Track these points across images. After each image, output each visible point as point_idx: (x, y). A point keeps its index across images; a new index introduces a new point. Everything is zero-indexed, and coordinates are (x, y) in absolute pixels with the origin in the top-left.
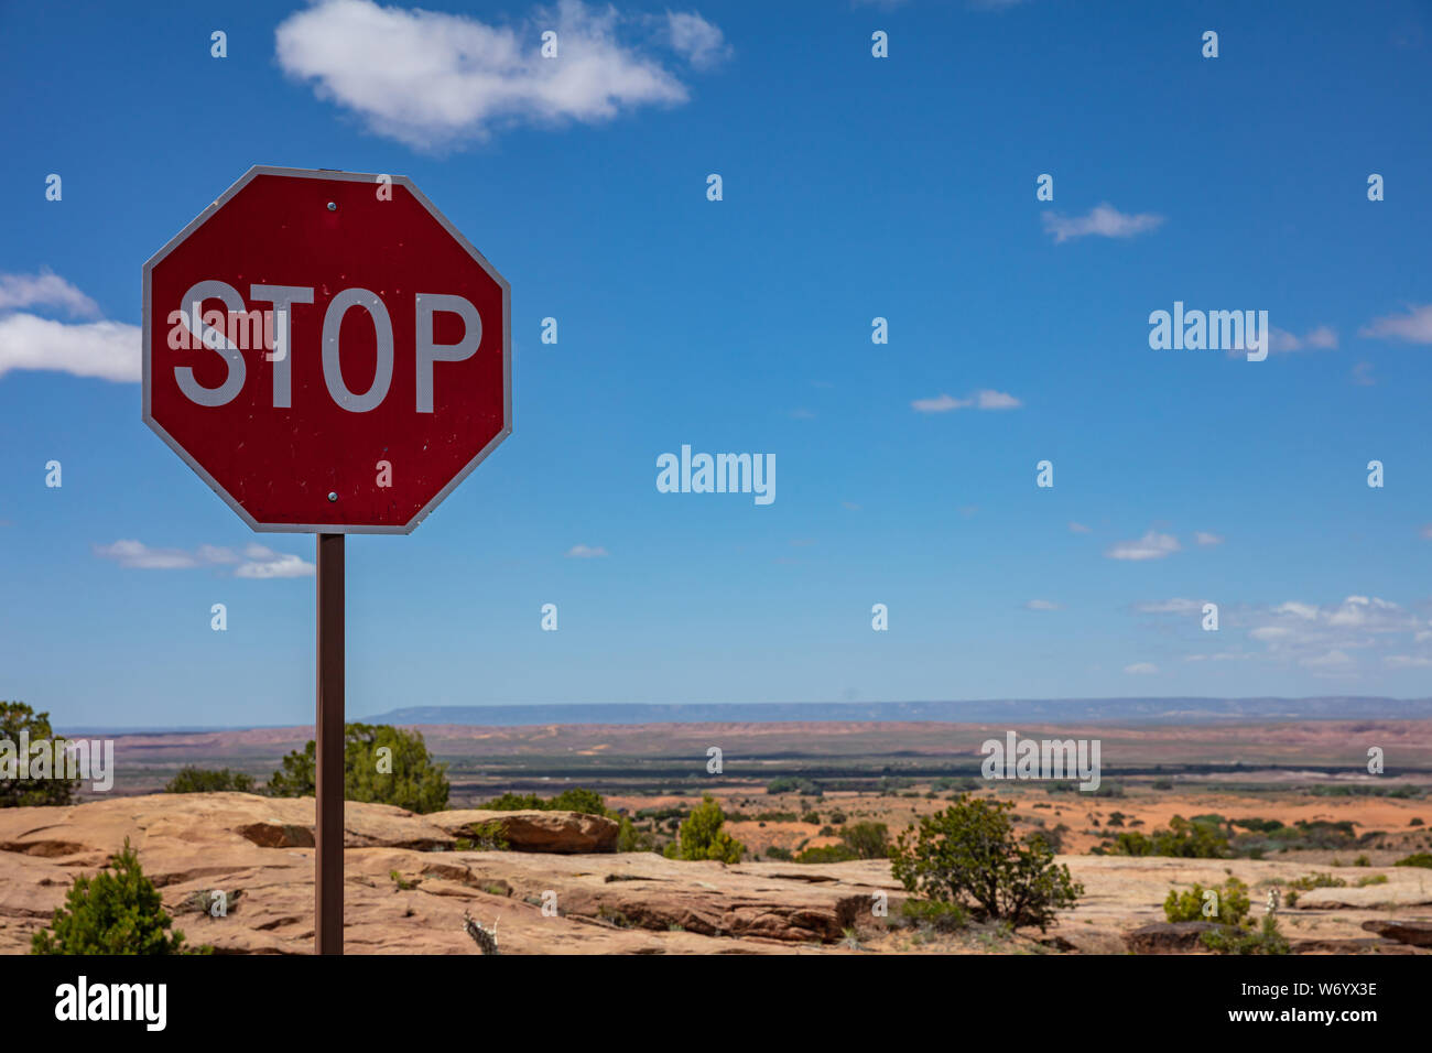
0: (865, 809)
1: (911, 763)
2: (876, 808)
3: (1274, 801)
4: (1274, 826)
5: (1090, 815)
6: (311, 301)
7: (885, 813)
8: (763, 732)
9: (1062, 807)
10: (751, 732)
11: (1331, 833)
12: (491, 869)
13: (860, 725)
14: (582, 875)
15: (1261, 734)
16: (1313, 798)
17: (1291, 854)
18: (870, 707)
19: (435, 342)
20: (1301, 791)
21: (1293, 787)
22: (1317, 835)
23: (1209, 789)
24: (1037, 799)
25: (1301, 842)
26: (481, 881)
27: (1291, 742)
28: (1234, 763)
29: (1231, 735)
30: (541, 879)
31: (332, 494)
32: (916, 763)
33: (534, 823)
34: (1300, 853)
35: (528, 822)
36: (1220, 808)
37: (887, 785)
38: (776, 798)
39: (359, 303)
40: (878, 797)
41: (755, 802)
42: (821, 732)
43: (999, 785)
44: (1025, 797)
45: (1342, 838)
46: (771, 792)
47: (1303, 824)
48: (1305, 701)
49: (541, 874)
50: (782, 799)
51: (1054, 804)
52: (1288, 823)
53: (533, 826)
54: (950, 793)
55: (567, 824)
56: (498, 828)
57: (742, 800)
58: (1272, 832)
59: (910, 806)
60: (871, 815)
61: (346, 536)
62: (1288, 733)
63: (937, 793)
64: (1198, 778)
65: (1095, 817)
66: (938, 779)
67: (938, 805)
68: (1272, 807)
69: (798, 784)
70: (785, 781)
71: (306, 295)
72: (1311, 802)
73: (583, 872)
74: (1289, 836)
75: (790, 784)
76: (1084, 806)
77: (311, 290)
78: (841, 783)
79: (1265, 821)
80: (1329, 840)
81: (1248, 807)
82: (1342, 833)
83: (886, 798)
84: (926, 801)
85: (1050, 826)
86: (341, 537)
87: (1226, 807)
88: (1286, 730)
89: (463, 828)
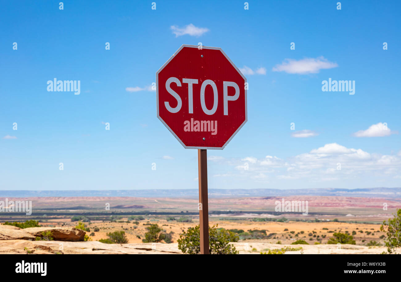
0: (106, 227)
1: (121, 211)
2: (109, 226)
3: (241, 223)
4: (241, 231)
5: (181, 228)
6: (197, 83)
7: (113, 228)
8: (70, 200)
9: (172, 226)
10: (65, 200)
11: (259, 234)
12: (55, 247)
13: (104, 198)
14: (84, 248)
15: (237, 201)
16: (254, 222)
17: (247, 240)
18: (107, 192)
19: (228, 95)
20: (249, 220)
21: (247, 219)
22: (255, 234)
23: (220, 219)
24: (164, 223)
25: (250, 237)
26: (54, 250)
27: (247, 203)
28: (228, 210)
29: (227, 201)
30: (72, 250)
31: (204, 138)
32: (123, 211)
33: (61, 232)
34: (250, 240)
35: (59, 231)
36: (224, 226)
37: (113, 218)
38: (74, 223)
39: (209, 84)
40: (110, 223)
41: (67, 224)
42: (90, 200)
43: (151, 218)
44: (159, 222)
45: (263, 235)
46: (72, 221)
47: (250, 231)
48: (251, 190)
49: (72, 248)
50: (76, 223)
51: (169, 225)
52: (246, 231)
53: (60, 233)
54: (134, 221)
55: (71, 232)
56: (50, 233)
57: (62, 224)
58: (240, 234)
59: (121, 226)
60: (108, 229)
61: (207, 150)
62: (246, 201)
63: (130, 221)
64: (217, 216)
65: (183, 229)
66: (130, 216)
67: (131, 225)
68: (240, 225)
69: (82, 218)
70: (78, 217)
71: (196, 81)
72: (253, 223)
73: (84, 247)
74: (246, 235)
75: (79, 218)
76: (179, 225)
77: (197, 80)
78: (97, 218)
79: (238, 230)
80: (258, 236)
81: (233, 225)
82: (263, 234)
83: (113, 223)
84: (126, 224)
85: (168, 232)
86: (206, 150)
87: (225, 225)
88: (245, 200)
89: (38, 233)
